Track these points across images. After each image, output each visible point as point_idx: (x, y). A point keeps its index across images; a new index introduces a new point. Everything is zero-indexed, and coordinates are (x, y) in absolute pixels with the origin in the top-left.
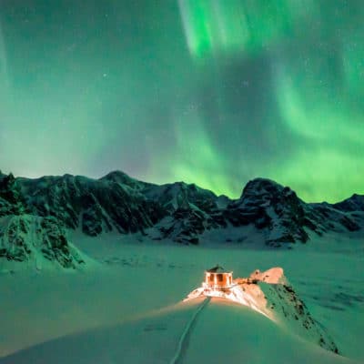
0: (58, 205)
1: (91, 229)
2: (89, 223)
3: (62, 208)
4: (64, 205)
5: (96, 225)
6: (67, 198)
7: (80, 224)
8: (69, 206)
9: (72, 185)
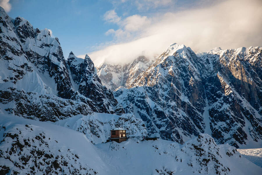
0: (167, 99)
1: (226, 136)
2: (221, 124)
3: (173, 103)
4: (175, 98)
5: (234, 129)
6: (177, 84)
7: (208, 128)
8: (184, 98)
9: (184, 61)
